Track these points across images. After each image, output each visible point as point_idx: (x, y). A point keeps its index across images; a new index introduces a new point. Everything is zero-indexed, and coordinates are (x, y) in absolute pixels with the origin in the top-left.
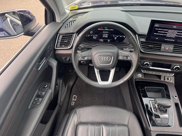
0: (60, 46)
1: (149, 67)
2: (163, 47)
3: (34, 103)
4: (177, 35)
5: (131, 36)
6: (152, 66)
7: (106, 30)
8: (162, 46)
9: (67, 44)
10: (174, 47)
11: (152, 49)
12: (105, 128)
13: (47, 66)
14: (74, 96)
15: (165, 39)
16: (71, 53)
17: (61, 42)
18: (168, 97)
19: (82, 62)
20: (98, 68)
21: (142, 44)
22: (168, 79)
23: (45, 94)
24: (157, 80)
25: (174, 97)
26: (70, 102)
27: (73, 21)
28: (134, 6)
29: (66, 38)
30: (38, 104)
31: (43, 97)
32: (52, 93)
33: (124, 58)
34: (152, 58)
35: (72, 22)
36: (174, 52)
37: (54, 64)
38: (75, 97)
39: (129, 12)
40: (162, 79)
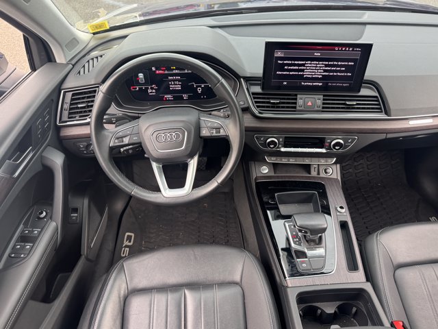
0: (69, 118)
1: (278, 148)
2: (300, 102)
3: (13, 255)
4: (325, 71)
5: (219, 81)
6: (285, 146)
7: (174, 72)
8: (298, 99)
9: (85, 112)
10: (324, 100)
11: (279, 107)
12: (190, 297)
13: (40, 168)
14: (127, 234)
15: (303, 83)
16: (89, 132)
17: (70, 109)
18: (326, 210)
19: (122, 150)
20: (157, 160)
21: (254, 98)
22: (326, 173)
23: (40, 233)
24: (301, 176)
25: (339, 209)
26: (117, 249)
27: (97, 58)
28: (242, 13)
29: (83, 98)
30: (22, 256)
31: (33, 240)
32: (57, 229)
33: (213, 133)
34: (280, 128)
35: (95, 60)
36: (325, 109)
37: (57, 160)
38: (129, 238)
39: (227, 29)
40: (314, 173)
